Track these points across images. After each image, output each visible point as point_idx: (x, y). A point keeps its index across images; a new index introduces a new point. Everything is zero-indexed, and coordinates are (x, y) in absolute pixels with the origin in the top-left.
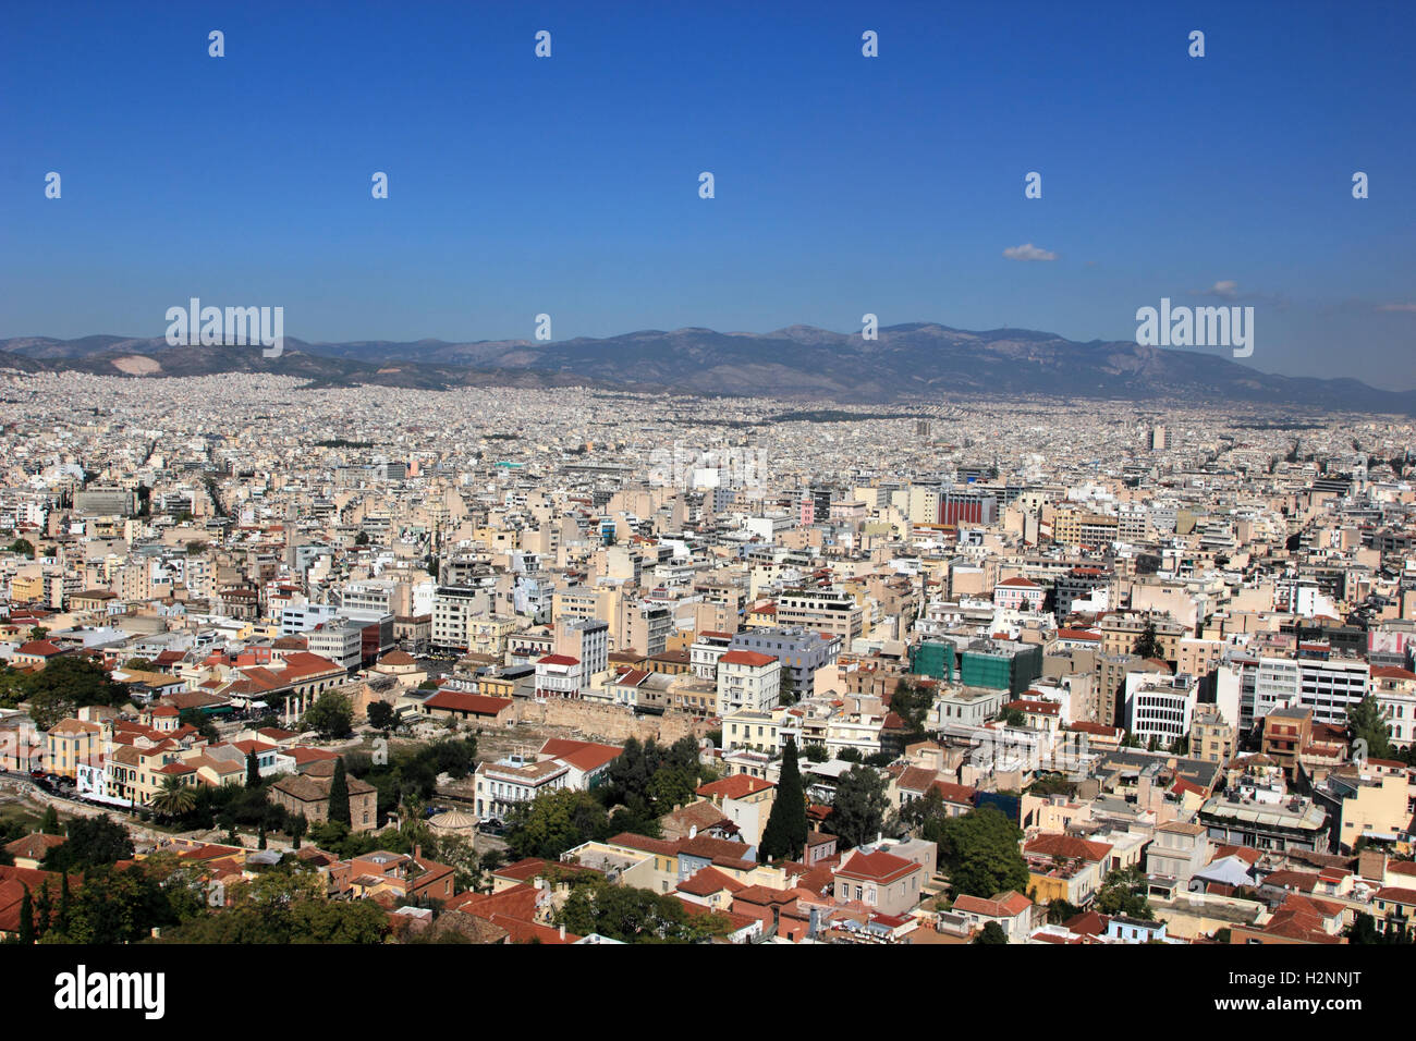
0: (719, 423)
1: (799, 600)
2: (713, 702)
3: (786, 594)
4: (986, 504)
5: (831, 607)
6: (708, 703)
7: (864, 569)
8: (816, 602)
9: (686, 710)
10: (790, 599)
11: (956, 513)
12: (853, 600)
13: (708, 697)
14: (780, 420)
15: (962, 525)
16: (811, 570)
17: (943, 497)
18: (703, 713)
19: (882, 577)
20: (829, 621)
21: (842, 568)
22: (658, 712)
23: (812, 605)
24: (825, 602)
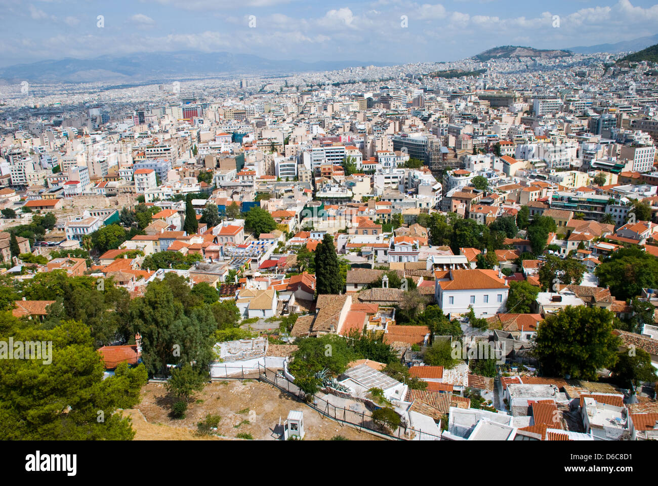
0: (84, 93)
1: (153, 149)
2: (134, 188)
3: (148, 148)
4: (199, 111)
5: (165, 150)
6: (132, 189)
7: (167, 136)
8: (159, 149)
9: (125, 193)
10: (150, 149)
11: (189, 114)
12: (172, 147)
13: (132, 187)
14: (107, 89)
15: (194, 118)
16: (151, 138)
17: (184, 109)
18: (131, 193)
19: (177, 138)
20: (164, 155)
21: (160, 137)
22: (115, 195)
23: (158, 151)
24: (163, 149)
